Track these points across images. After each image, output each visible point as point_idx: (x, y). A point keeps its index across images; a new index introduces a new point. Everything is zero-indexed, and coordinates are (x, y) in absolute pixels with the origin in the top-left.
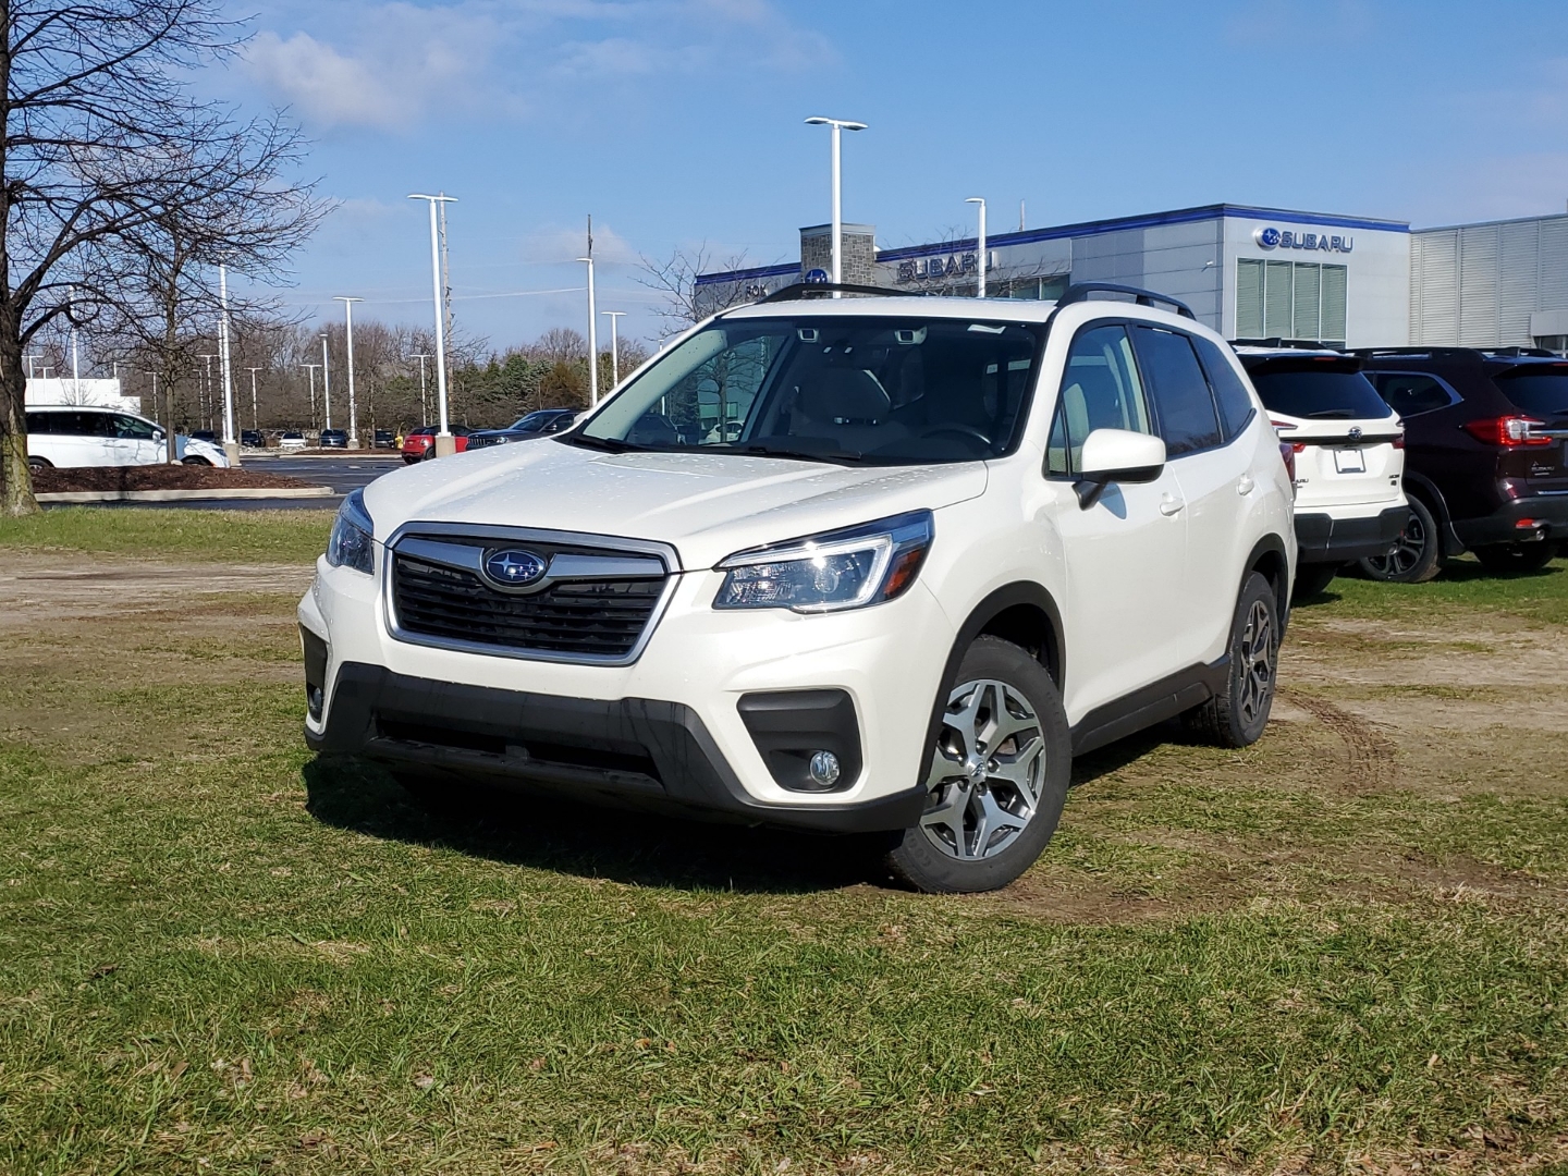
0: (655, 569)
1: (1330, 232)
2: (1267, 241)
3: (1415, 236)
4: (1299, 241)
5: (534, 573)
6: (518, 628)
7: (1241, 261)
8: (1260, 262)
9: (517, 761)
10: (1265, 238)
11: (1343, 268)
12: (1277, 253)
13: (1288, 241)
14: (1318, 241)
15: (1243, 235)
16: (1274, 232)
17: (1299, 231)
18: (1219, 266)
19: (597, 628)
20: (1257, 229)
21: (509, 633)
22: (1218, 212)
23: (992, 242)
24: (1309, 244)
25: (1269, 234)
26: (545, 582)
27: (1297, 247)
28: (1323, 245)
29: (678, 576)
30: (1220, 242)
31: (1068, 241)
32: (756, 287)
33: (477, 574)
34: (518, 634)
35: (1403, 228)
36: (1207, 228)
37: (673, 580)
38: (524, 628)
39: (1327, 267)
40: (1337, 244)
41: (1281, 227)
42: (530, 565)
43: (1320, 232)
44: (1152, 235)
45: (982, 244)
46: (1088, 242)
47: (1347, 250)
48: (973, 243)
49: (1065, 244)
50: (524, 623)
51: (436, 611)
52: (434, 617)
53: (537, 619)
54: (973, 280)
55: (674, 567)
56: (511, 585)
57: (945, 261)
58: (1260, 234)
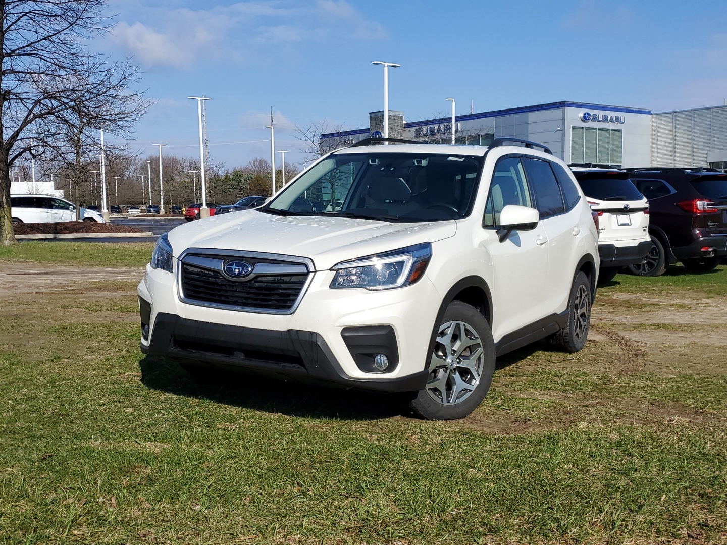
0: (303, 270)
1: (614, 114)
2: (585, 118)
3: (654, 116)
4: (600, 118)
5: (247, 272)
6: (239, 297)
7: (573, 128)
8: (582, 128)
9: (239, 359)
10: (584, 117)
11: (620, 131)
12: (590, 124)
13: (595, 119)
14: (609, 118)
15: (574, 116)
16: (588, 114)
17: (600, 114)
18: (563, 130)
19: (276, 297)
20: (581, 113)
21: (235, 300)
22: (562, 105)
23: (458, 119)
24: (605, 119)
25: (586, 115)
26: (252, 276)
27: (599, 121)
28: (611, 120)
29: (314, 273)
30: (563, 119)
31: (493, 118)
32: (349, 140)
33: (221, 272)
34: (240, 300)
35: (648, 112)
36: (557, 113)
37: (311, 275)
38: (242, 297)
39: (613, 130)
40: (618, 120)
41: (592, 112)
42: (245, 268)
43: (610, 114)
44: (532, 116)
45: (454, 120)
46: (503, 119)
47: (622, 123)
48: (449, 119)
49: (492, 120)
50: (242, 295)
51: (201, 289)
52: (200, 292)
53: (248, 293)
54: (449, 136)
55: (312, 269)
56: (237, 277)
57: (436, 127)
58: (582, 115)
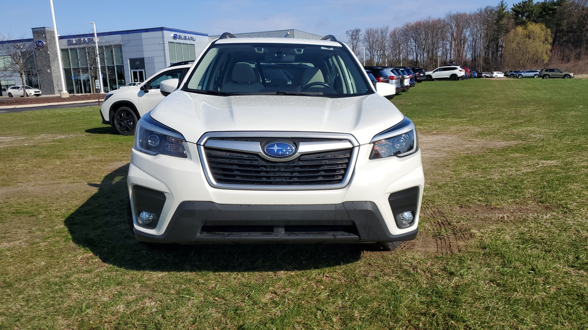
0: (348, 145)
1: (190, 35)
2: (175, 37)
3: (210, 37)
4: (183, 38)
5: (291, 152)
6: (284, 177)
7: (169, 42)
8: (174, 43)
9: (281, 235)
10: (174, 36)
11: (194, 45)
12: (178, 41)
13: (180, 38)
14: (187, 37)
15: (169, 36)
16: (176, 35)
17: (183, 35)
18: (164, 43)
19: (323, 173)
20: (172, 34)
21: (278, 180)
22: (162, 29)
23: (99, 35)
24: (185, 38)
25: (175, 35)
26: (297, 155)
27: (182, 39)
28: (189, 39)
29: (358, 147)
30: (163, 37)
31: (120, 35)
32: (17, 46)
33: (260, 154)
34: (284, 180)
35: (207, 35)
36: (159, 33)
37: (356, 149)
38: (286, 177)
39: (190, 44)
40: (192, 39)
41: (178, 34)
42: (289, 148)
43: (188, 35)
44: (144, 35)
45: (96, 35)
46: (126, 36)
47: (194, 40)
48: (93, 35)
49: (119, 36)
50: (286, 175)
51: (236, 173)
52: (234, 176)
53: (292, 172)
54: (94, 45)
55: (356, 144)
56: (280, 158)
57: (82, 39)
58: (173, 35)
